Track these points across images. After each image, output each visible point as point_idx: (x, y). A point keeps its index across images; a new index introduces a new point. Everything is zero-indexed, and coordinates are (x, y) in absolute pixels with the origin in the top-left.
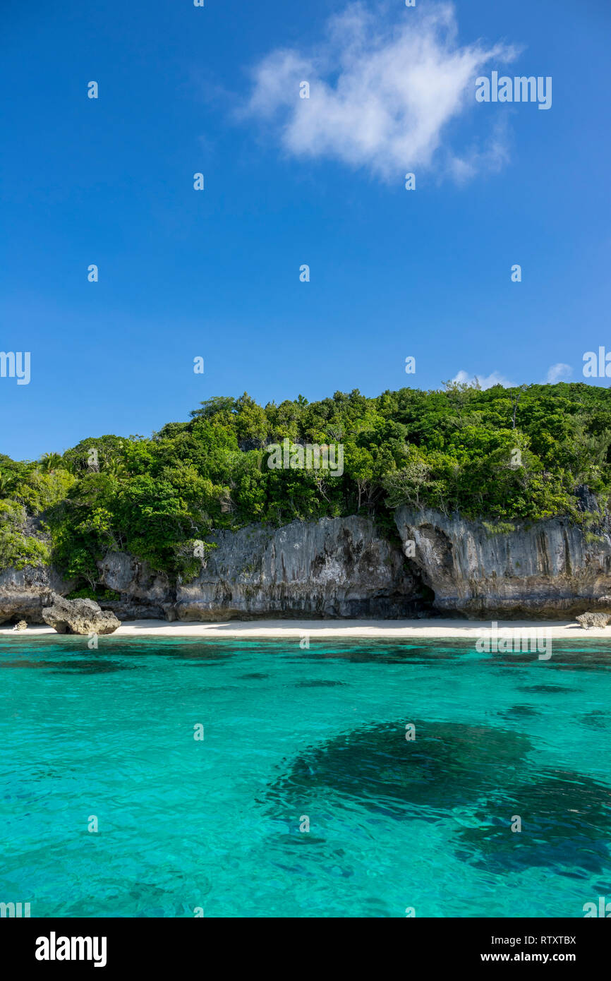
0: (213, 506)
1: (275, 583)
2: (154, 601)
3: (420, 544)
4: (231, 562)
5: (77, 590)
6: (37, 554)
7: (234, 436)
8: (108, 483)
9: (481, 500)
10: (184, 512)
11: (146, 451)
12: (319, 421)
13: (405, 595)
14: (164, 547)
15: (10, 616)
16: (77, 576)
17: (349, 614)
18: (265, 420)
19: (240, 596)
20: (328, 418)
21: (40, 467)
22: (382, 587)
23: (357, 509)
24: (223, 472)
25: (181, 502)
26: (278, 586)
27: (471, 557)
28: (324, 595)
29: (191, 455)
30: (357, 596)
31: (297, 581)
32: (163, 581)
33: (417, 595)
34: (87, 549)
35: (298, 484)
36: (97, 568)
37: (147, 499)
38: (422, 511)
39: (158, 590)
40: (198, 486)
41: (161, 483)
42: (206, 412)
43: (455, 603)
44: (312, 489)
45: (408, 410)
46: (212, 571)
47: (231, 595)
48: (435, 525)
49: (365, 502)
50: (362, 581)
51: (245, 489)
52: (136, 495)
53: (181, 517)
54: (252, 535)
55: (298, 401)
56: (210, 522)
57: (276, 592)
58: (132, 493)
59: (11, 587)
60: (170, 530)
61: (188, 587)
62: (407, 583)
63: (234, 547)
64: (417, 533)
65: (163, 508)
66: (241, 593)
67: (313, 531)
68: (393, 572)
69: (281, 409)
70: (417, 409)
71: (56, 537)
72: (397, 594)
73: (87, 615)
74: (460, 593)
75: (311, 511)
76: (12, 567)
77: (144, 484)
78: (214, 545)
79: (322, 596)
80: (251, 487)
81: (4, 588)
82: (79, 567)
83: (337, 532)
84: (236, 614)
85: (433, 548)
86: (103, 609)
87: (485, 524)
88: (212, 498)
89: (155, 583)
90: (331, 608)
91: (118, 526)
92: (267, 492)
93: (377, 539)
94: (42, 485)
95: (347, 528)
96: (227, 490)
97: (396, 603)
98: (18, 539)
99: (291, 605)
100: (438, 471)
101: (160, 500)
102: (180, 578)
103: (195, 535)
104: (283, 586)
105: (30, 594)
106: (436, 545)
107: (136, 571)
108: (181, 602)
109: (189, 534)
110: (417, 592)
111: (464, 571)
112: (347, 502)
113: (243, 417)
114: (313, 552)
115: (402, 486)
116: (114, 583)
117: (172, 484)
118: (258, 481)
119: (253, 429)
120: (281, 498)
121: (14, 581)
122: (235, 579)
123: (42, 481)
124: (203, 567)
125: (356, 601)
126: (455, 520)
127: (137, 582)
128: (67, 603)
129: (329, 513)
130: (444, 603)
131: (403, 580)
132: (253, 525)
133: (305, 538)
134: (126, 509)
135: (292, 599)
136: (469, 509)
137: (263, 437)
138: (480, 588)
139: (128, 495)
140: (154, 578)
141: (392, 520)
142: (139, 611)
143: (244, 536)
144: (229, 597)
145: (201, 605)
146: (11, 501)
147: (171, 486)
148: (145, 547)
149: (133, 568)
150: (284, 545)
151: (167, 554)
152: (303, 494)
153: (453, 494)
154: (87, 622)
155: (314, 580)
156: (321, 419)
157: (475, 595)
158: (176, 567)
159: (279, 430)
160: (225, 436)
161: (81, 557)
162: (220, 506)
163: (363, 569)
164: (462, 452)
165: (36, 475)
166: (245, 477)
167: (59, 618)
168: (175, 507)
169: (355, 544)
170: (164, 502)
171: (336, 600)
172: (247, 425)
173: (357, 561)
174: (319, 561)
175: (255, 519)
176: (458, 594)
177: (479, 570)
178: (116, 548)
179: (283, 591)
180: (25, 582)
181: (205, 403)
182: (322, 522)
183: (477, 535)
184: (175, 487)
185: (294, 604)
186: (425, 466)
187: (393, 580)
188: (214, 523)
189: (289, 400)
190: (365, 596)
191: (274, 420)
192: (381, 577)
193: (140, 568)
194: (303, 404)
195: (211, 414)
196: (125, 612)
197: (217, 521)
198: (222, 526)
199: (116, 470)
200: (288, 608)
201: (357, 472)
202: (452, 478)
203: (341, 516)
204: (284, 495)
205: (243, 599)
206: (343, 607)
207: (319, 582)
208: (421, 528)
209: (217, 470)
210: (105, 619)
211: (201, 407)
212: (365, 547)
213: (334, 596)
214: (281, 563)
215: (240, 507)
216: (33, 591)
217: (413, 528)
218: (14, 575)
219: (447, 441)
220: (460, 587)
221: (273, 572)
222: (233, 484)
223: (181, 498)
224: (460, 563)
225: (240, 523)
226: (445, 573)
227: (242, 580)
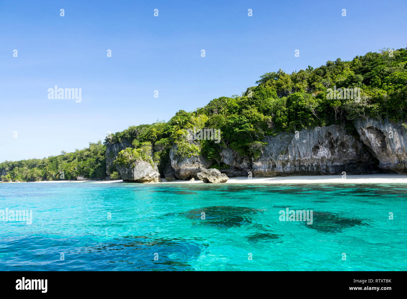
0: (264, 125)
1: (295, 159)
2: (244, 168)
3: (368, 137)
4: (274, 150)
5: (213, 165)
6: (195, 151)
7: (275, 90)
8: (221, 119)
9: (401, 112)
10: (252, 129)
11: (235, 103)
12: (318, 78)
13: (365, 163)
14: (245, 145)
15: (189, 176)
16: (212, 160)
17: (334, 173)
18: (290, 81)
19: (279, 165)
20: (323, 76)
21: (194, 114)
22: (351, 159)
23: (335, 121)
24: (269, 109)
25: (250, 125)
26: (297, 160)
27: (396, 142)
28: (320, 164)
29: (255, 103)
30: (338, 164)
31: (306, 158)
32: (246, 160)
33: (372, 162)
34: (214, 148)
35: (303, 112)
36: (219, 155)
37: (236, 125)
38: (367, 120)
39: (245, 164)
40: (257, 117)
41: (241, 117)
42: (263, 81)
43: (389, 166)
44: (310, 114)
45: (366, 66)
46: (266, 154)
47: (275, 165)
48: (375, 127)
49: (339, 118)
50: (340, 156)
51: (278, 116)
52: (231, 123)
53: (251, 131)
54: (283, 137)
55: (308, 69)
56: (263, 133)
57: (296, 163)
58: (229, 123)
59: (187, 165)
60: (247, 138)
61: (257, 162)
62: (365, 157)
63: (275, 144)
64: (366, 131)
65: (243, 128)
66: (280, 164)
67: (312, 134)
68: (357, 151)
69: (298, 75)
70: (372, 65)
71: (202, 144)
72: (361, 162)
73: (215, 175)
74: (392, 161)
75: (310, 124)
76: (186, 157)
77: (234, 118)
78: (266, 143)
79: (319, 164)
80: (281, 115)
81: (185, 165)
82: (212, 156)
83: (324, 134)
84: (279, 174)
85: (375, 139)
86: (222, 172)
87: (403, 124)
88: (264, 122)
89: (243, 161)
90: (324, 170)
91: (226, 137)
92: (288, 117)
93: (347, 136)
94: (195, 122)
95: (330, 131)
96: (270, 118)
97: (360, 167)
98: (188, 145)
99: (304, 169)
100: (375, 98)
101: (241, 125)
102: (253, 158)
103: (257, 139)
104: (299, 160)
105: (194, 167)
106: (377, 137)
107: (235, 156)
108: (254, 169)
109: (255, 139)
110: (372, 161)
111: (393, 150)
112: (329, 118)
113: (279, 81)
114: (313, 143)
115: (355, 108)
116: (226, 162)
117: (246, 117)
118: (284, 112)
119: (285, 86)
120: (296, 119)
121: (188, 162)
122: (276, 158)
123: (195, 121)
124: (262, 153)
125: (338, 166)
126: (386, 123)
127: (236, 161)
128: (206, 171)
129: (320, 125)
130: (384, 166)
131: (363, 155)
132: (283, 133)
133: (308, 138)
134: (228, 130)
135: (304, 166)
136: (394, 117)
137: (290, 90)
138: (403, 158)
139: (228, 124)
140: (242, 159)
141: (354, 125)
142: (238, 173)
143: (279, 138)
144: (274, 166)
145: (262, 170)
146: (184, 130)
147: (246, 118)
148: (237, 145)
149: (234, 155)
150: (298, 141)
151: (246, 148)
152: (305, 116)
153: (384, 110)
154: (215, 178)
155: (314, 157)
156: (319, 77)
157: (400, 162)
158: (250, 154)
159: (298, 85)
160: (271, 92)
161: (212, 151)
162: (267, 125)
163: (340, 151)
164: (390, 87)
165: (193, 118)
166: (278, 111)
167: (204, 177)
168: (248, 127)
169: (335, 138)
170: (243, 126)
171: (326, 166)
172: (282, 85)
173: (337, 147)
174: (316, 149)
175: (283, 130)
176: (391, 161)
177: (402, 148)
178: (226, 147)
179: (300, 163)
180: (192, 163)
181: (262, 76)
182: (316, 130)
183: (400, 130)
184: (248, 118)
185: (305, 168)
186: (367, 97)
187: (357, 155)
188: (265, 133)
189: (302, 69)
190: (342, 164)
191: (295, 80)
192: (350, 154)
193: (237, 155)
194: (311, 70)
195: (266, 82)
196: (232, 174)
197: (266, 132)
198: (269, 134)
199: (225, 112)
200: (302, 170)
201: (332, 103)
202: (384, 102)
203: (326, 126)
204: (297, 118)
205: (281, 167)
206: (331, 169)
207: (317, 157)
208: (368, 128)
209: (266, 109)
210: (222, 177)
211: (260, 79)
212: (340, 140)
213: (325, 164)
214: (297, 150)
215: (276, 125)
216: (195, 166)
217: (364, 129)
218: (188, 160)
219: (383, 82)
220: (392, 158)
221: (294, 154)
222: (273, 115)
223: (250, 123)
224: (391, 146)
225: (277, 132)
226: (383, 151)
227: (280, 158)
